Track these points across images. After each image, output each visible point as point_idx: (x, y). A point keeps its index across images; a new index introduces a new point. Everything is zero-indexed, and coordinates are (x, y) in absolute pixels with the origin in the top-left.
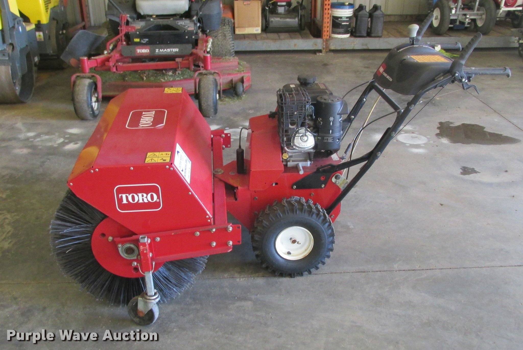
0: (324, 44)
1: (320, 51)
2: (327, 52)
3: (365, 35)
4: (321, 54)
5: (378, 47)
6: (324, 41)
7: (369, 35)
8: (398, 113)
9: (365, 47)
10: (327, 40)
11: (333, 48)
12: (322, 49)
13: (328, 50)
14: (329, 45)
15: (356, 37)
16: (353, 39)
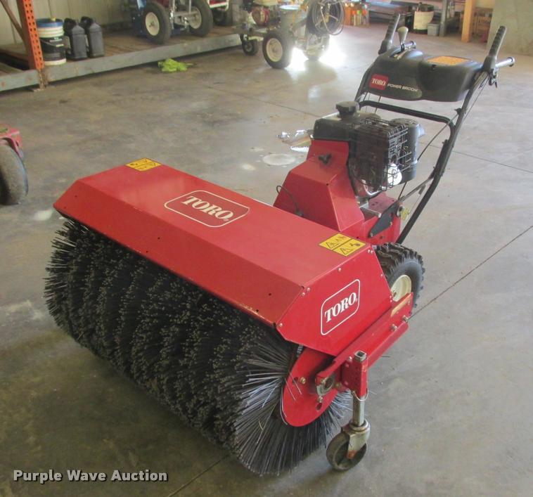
0: (41, 76)
1: (37, 86)
2: (45, 86)
3: (86, 56)
4: (39, 90)
5: (104, 69)
6: (38, 72)
7: (90, 55)
8: (451, 125)
9: (89, 72)
10: (42, 71)
11: (52, 79)
12: (39, 83)
13: (47, 83)
14: (47, 76)
15: (75, 60)
16: (72, 64)
